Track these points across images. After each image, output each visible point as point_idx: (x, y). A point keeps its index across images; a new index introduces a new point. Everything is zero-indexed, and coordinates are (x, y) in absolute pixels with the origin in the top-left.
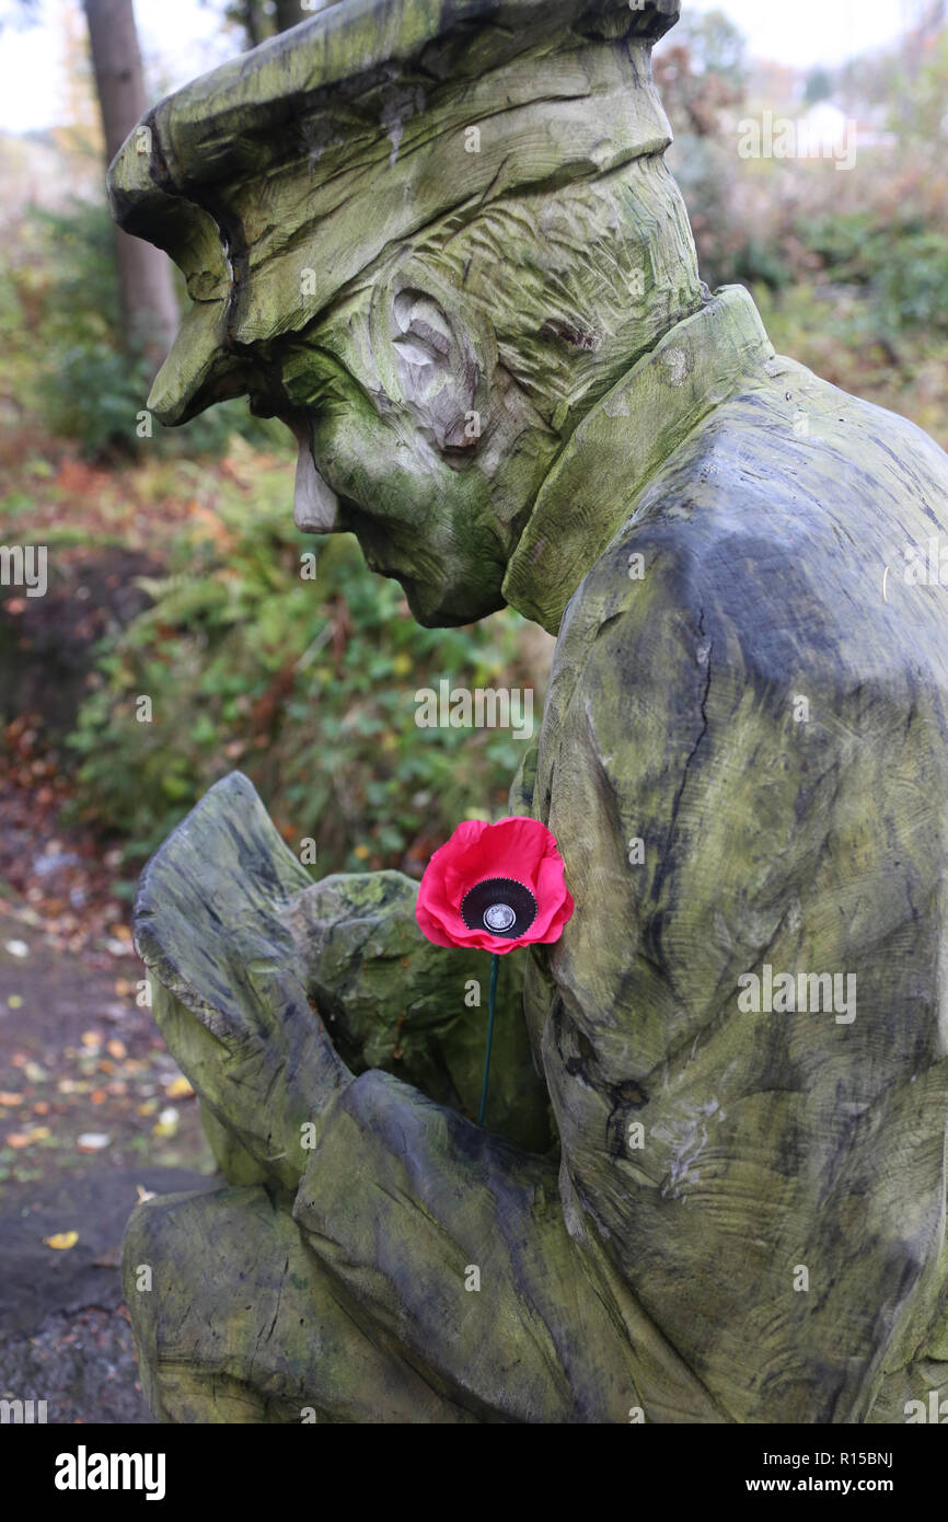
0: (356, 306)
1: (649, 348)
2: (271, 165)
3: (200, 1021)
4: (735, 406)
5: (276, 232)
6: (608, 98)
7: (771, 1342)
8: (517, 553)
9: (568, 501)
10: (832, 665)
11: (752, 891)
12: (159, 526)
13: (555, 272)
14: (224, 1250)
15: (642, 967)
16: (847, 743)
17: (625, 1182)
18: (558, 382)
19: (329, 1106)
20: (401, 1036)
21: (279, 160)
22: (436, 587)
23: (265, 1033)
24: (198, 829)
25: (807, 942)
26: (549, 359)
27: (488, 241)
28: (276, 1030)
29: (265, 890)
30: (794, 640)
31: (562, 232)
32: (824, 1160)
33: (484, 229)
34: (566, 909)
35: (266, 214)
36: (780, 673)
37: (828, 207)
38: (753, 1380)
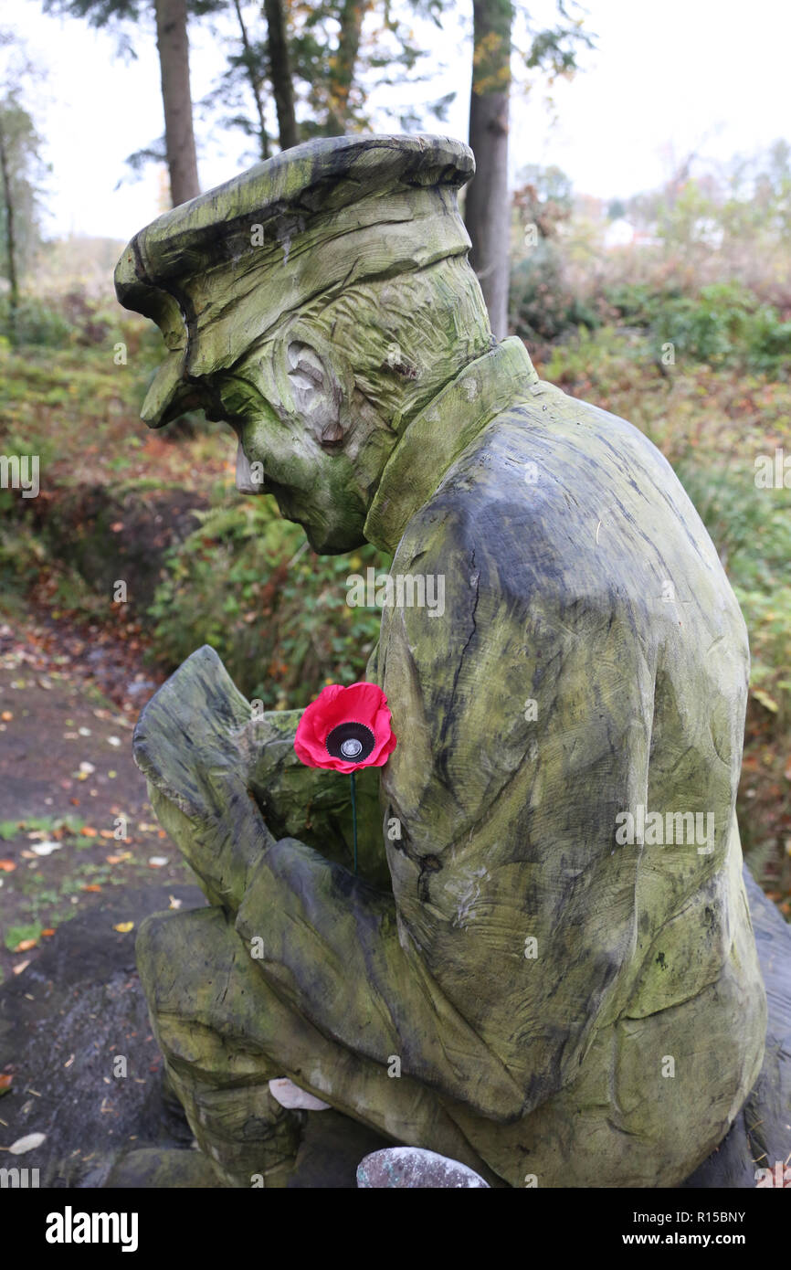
0: (265, 352)
1: (453, 378)
2: (208, 266)
3: (177, 805)
4: (509, 414)
5: (213, 307)
6: (425, 221)
7: (523, 1015)
8: (372, 509)
9: (403, 476)
10: (558, 588)
11: (505, 736)
12: (205, 477)
13: (391, 330)
14: (196, 947)
15: (436, 784)
16: (568, 638)
17: (430, 917)
18: (394, 399)
19: (258, 861)
20: (310, 815)
21: (213, 263)
22: (322, 529)
23: (218, 814)
24: (180, 683)
25: (542, 767)
26: (388, 385)
27: (346, 311)
28: (226, 812)
29: (223, 721)
30: (534, 571)
31: (395, 305)
32: (554, 905)
33: (344, 303)
34: (392, 743)
35: (208, 296)
36: (523, 592)
37: (622, 280)
38: (512, 1036)
